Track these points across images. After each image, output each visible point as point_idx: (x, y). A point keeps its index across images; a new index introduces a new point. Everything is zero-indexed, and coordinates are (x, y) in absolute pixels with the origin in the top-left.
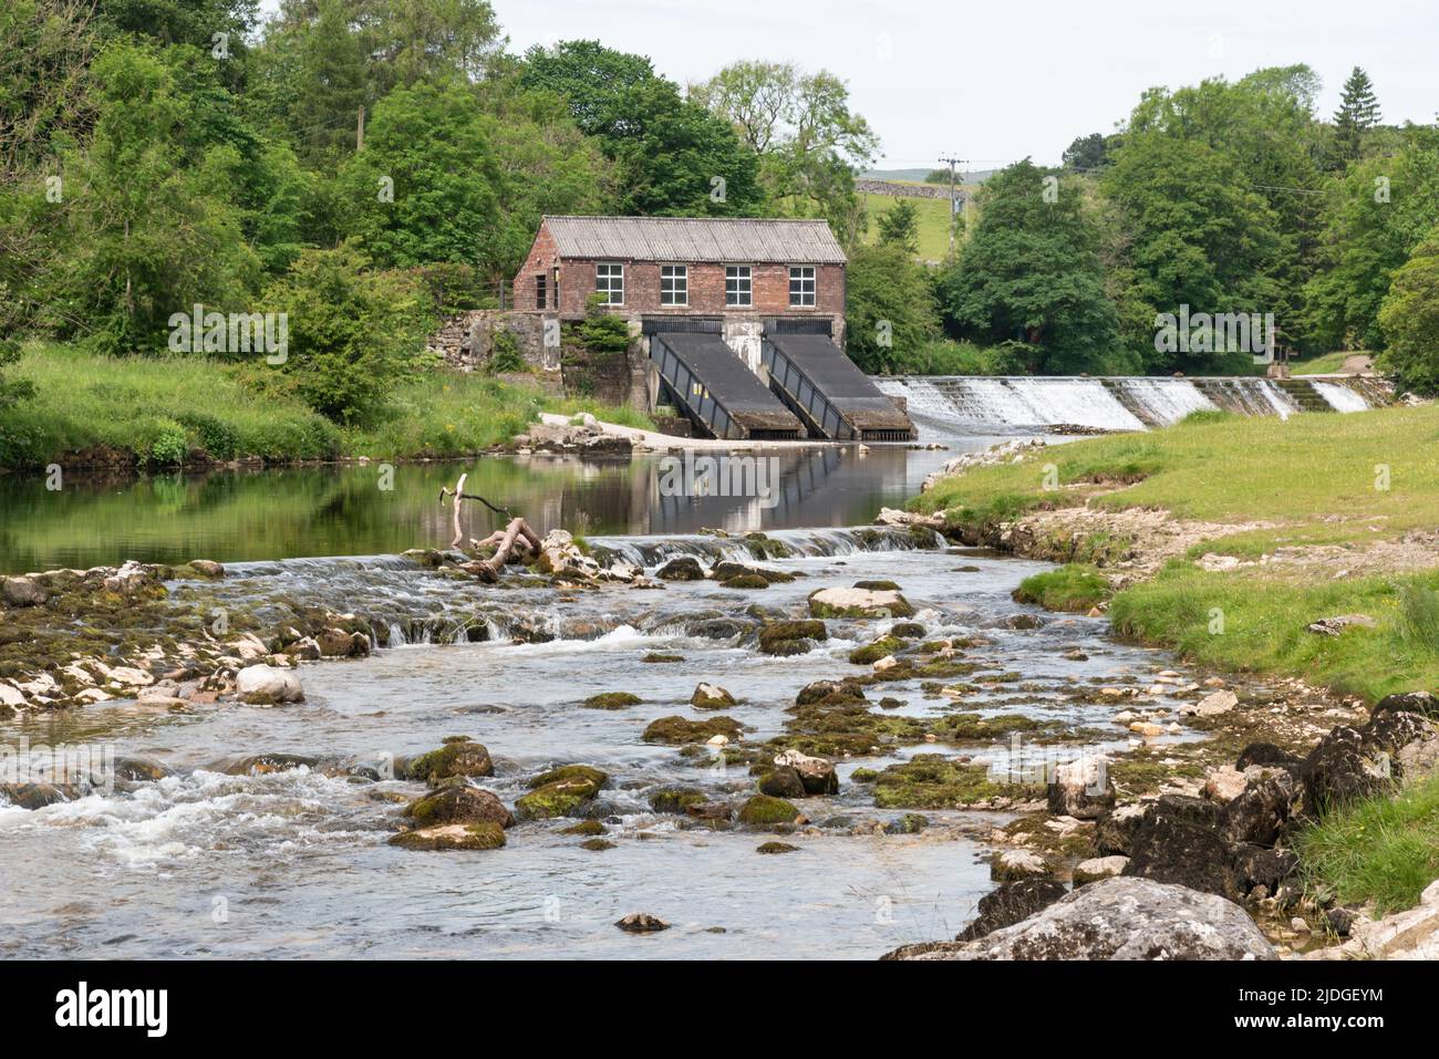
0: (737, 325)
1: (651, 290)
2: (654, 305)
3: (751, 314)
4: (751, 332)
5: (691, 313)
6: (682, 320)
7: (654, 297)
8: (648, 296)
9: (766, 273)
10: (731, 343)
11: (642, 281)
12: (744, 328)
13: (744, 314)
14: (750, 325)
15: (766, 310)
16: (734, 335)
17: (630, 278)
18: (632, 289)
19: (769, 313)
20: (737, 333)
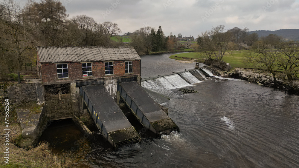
0: (109, 81)
2: (80, 77)
3: (113, 77)
4: (114, 82)
5: (93, 78)
6: (90, 81)
8: (77, 74)
9: (118, 64)
10: (107, 86)
11: (75, 69)
12: (111, 82)
13: (111, 77)
14: (113, 80)
15: (118, 75)
16: (109, 84)
17: (70, 68)
18: (72, 72)
19: (119, 76)
20: (109, 83)
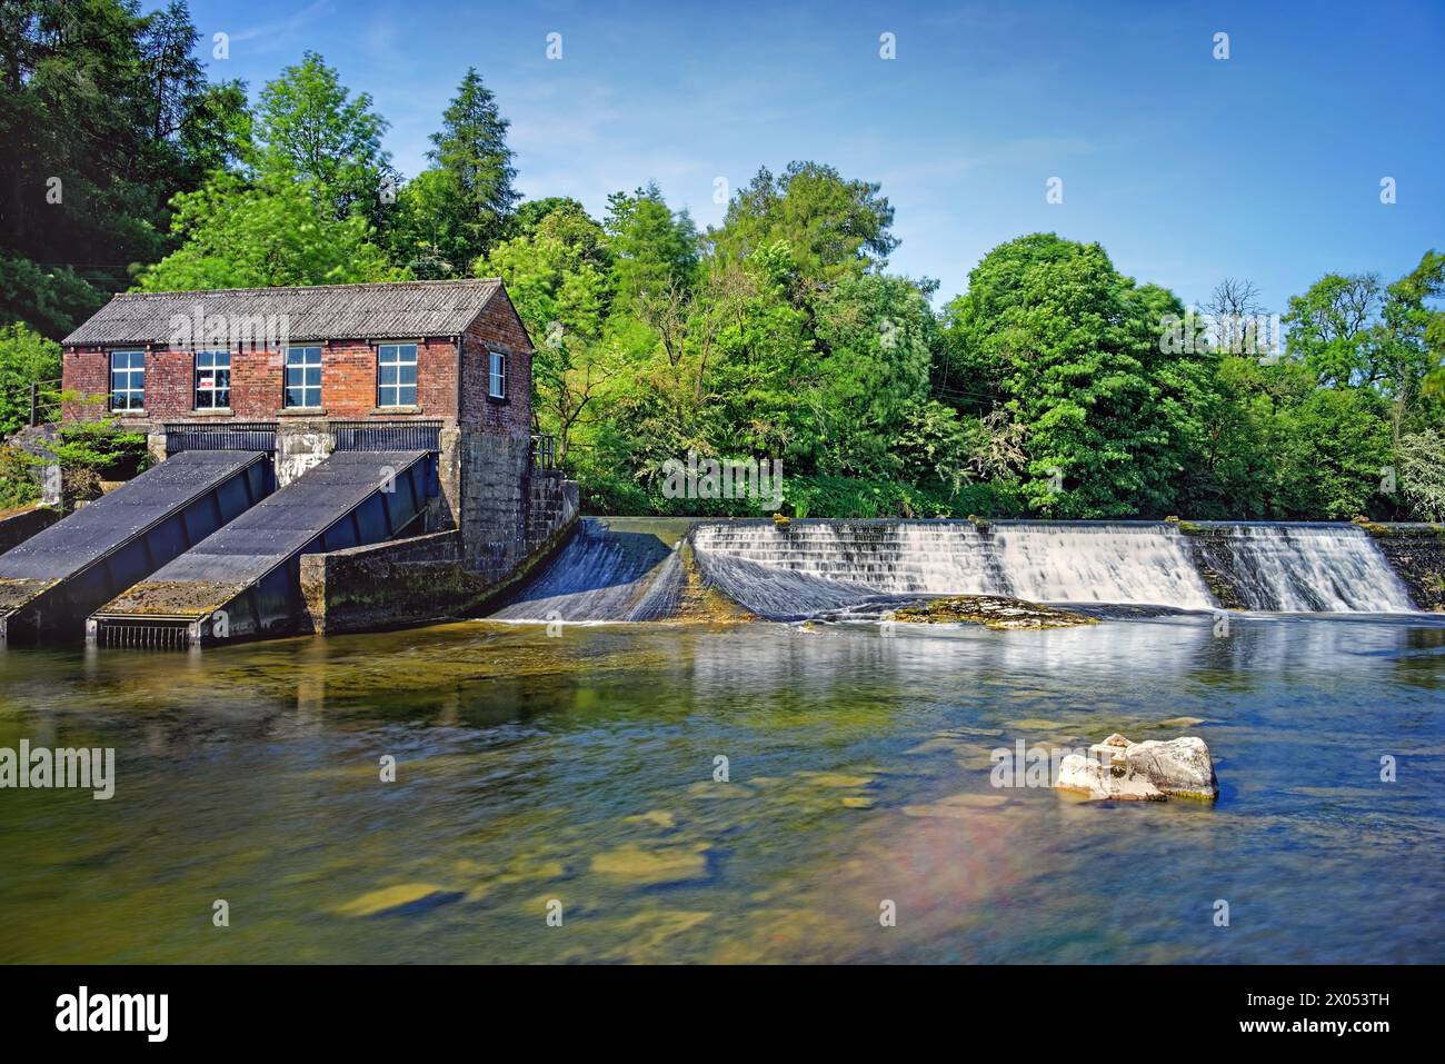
0: (297, 437)
1: (179, 389)
2: (183, 409)
3: (318, 419)
4: (317, 448)
5: (233, 420)
6: (219, 431)
7: (183, 398)
8: (174, 398)
9: (341, 357)
10: (287, 465)
11: (168, 373)
12: (306, 443)
13: (308, 420)
14: (316, 437)
15: (339, 414)
16: (293, 453)
17: (152, 371)
18: (155, 388)
19: (346, 419)
20: (296, 449)
